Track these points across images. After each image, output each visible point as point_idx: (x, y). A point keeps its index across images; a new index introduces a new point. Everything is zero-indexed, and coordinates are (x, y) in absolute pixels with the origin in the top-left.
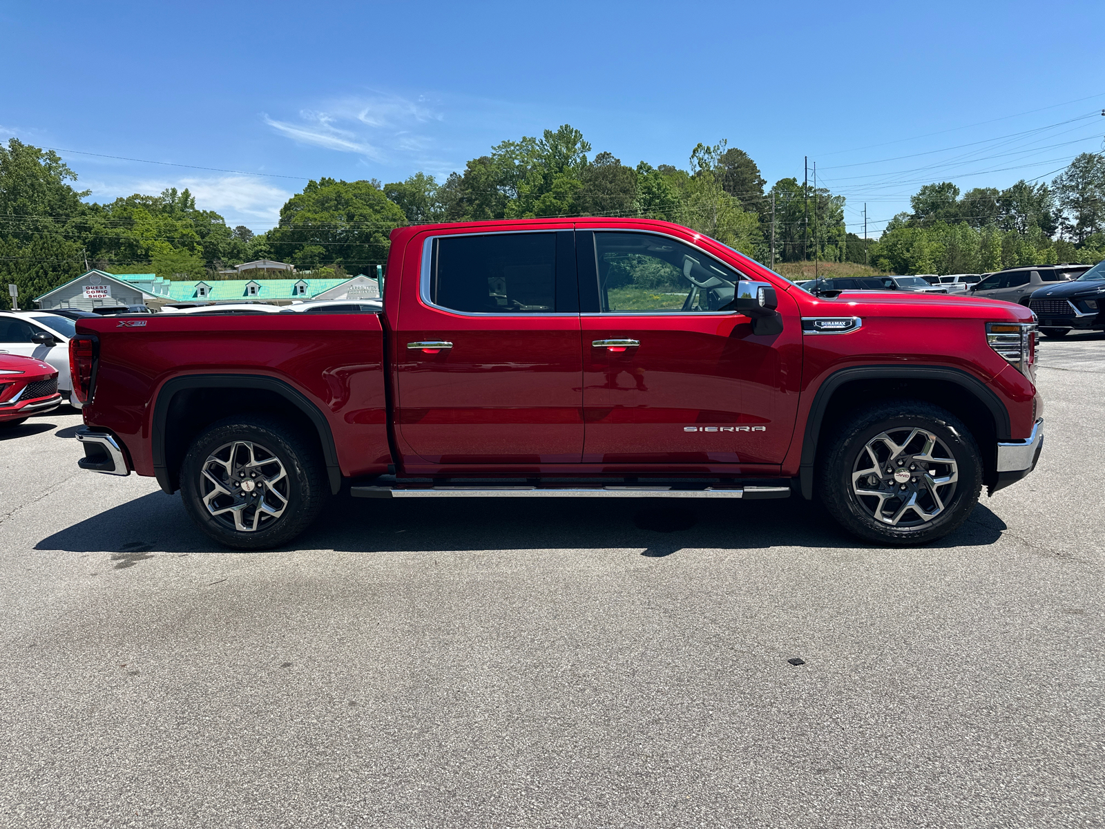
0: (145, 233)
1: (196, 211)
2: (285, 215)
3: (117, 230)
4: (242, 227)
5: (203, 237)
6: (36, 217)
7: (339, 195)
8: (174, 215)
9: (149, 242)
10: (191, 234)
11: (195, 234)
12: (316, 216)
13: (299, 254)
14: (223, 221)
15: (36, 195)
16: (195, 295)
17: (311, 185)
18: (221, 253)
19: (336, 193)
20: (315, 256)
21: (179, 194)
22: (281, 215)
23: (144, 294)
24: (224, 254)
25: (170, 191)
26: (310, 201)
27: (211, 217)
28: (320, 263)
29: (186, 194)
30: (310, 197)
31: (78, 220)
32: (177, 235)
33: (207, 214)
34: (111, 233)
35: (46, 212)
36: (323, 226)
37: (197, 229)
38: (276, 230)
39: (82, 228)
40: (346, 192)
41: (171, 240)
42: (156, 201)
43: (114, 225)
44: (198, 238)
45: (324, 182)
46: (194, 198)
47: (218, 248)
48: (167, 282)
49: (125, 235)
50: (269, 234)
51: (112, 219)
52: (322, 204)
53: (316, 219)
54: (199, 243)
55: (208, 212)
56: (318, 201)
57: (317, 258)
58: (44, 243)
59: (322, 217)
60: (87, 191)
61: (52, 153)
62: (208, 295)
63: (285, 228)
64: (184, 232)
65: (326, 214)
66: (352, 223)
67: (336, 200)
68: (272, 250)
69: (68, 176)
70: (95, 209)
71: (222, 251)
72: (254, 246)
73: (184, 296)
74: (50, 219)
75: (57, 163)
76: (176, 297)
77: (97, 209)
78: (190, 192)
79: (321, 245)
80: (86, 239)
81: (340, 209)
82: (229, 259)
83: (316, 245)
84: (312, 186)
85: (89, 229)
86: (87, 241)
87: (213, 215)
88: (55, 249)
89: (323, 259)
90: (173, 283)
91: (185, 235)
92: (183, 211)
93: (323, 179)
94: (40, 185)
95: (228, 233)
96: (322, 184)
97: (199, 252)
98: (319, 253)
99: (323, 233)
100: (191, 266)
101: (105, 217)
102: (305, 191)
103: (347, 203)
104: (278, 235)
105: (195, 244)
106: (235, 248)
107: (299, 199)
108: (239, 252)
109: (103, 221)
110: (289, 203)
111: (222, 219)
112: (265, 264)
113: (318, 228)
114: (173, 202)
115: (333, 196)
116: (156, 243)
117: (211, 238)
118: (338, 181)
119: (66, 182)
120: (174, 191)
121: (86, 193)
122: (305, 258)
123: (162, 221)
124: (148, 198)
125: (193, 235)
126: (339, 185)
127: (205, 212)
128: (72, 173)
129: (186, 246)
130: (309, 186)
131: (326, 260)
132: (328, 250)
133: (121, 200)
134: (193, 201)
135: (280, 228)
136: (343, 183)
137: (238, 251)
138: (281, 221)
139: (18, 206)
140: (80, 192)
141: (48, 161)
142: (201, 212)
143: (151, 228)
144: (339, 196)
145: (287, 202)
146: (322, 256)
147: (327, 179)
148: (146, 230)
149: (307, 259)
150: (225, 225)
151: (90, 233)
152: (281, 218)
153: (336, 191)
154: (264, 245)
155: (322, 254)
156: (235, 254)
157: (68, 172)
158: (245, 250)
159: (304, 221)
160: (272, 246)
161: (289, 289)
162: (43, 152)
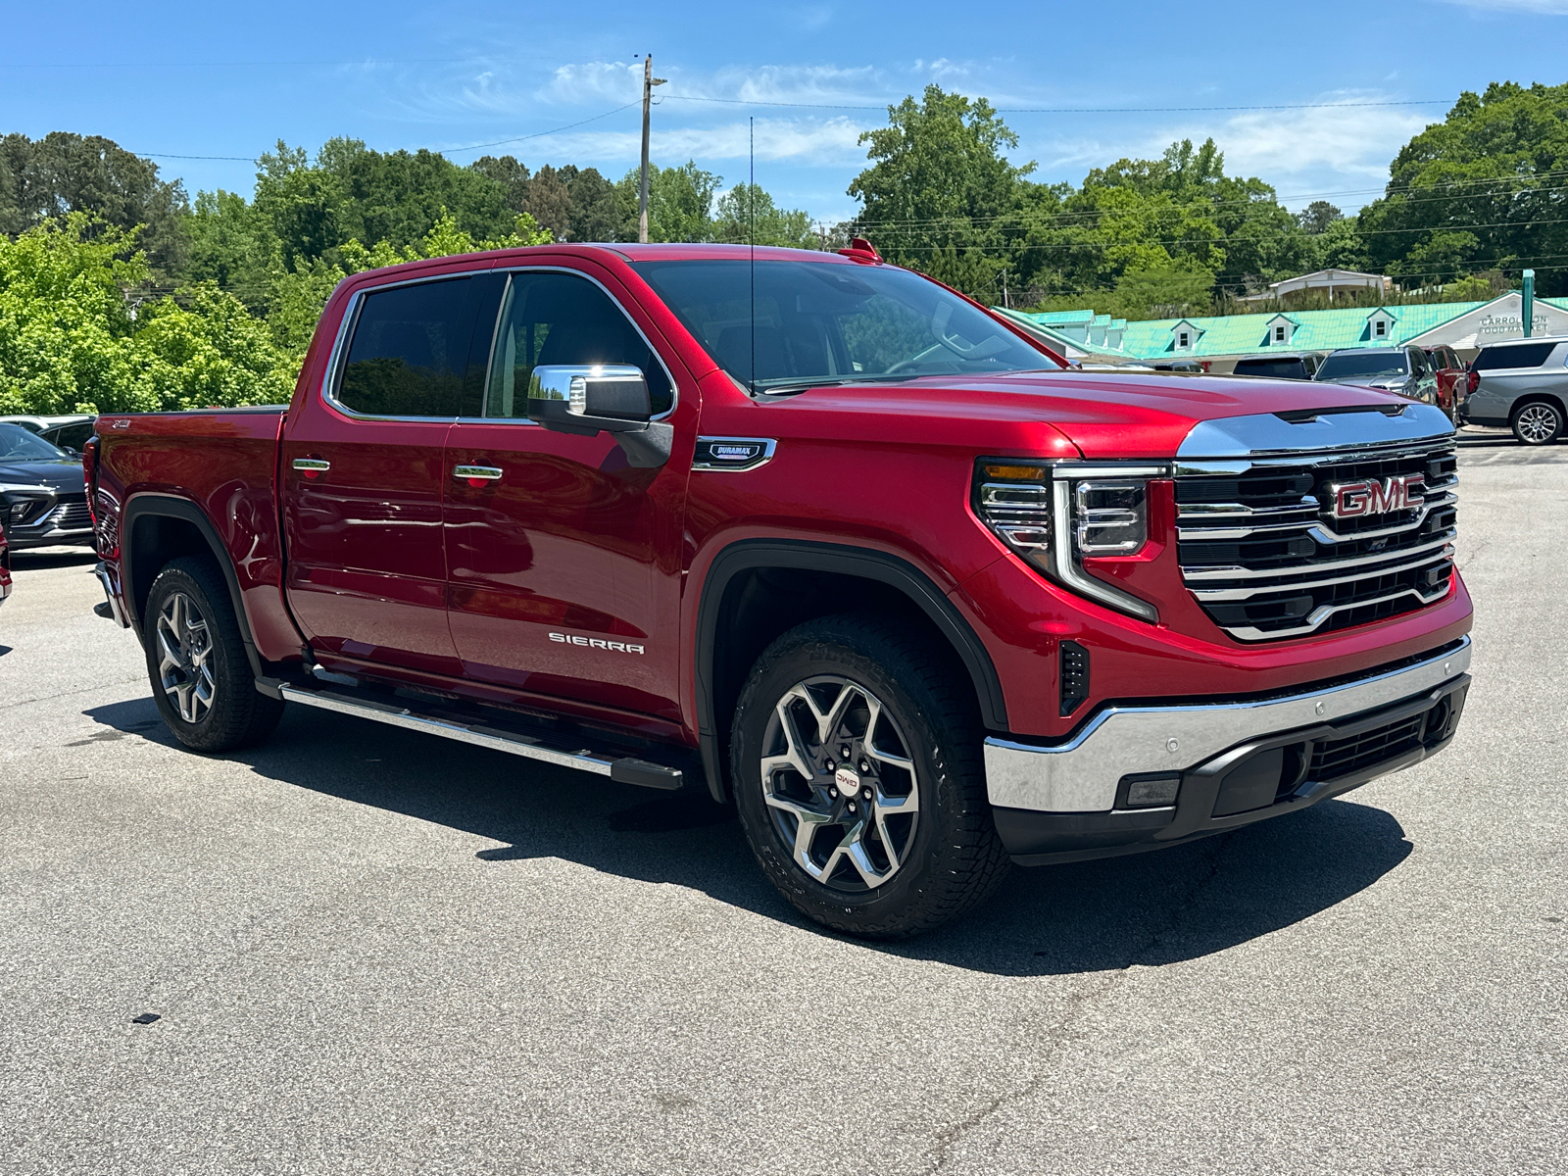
0: (1123, 233)
1: (1224, 181)
2: (1399, 173)
3: (1068, 231)
4: (1323, 204)
5: (1229, 232)
6: (945, 220)
7: (1523, 118)
8: (1181, 192)
9: (1128, 248)
10: (1204, 227)
11: (1212, 226)
12: (1465, 168)
13: (1420, 252)
14: (1273, 196)
15: (950, 181)
16: (1171, 348)
17: (1464, 103)
18: (1262, 260)
19: (1516, 115)
20: (1454, 253)
21: (1196, 151)
22: (1393, 172)
23: (1068, 349)
24: (1269, 262)
25: (1180, 147)
26: (1456, 137)
27: (1249, 189)
28: (1464, 267)
29: (1208, 149)
30: (1457, 128)
31: (1008, 218)
32: (1179, 231)
33: (1243, 184)
34: (1058, 235)
35: (961, 209)
36: (1479, 188)
37: (1222, 216)
38: (1378, 206)
39: (1012, 232)
40: (1541, 108)
41: (1167, 240)
42: (1155, 169)
43: (1065, 222)
44: (1217, 233)
45: (1495, 93)
46: (1222, 155)
47: (1256, 251)
48: (1121, 323)
49: (1080, 239)
50: (1362, 215)
51: (1063, 210)
52: (1483, 140)
53: (1464, 176)
54: (1219, 245)
55: (1246, 180)
56: (1474, 136)
57: (1459, 259)
58: (946, 263)
59: (1479, 170)
60: (1031, 165)
61: (982, 103)
62: (1194, 346)
63: (1396, 199)
64: (1193, 225)
65: (1490, 162)
66: (1546, 176)
67: (1515, 129)
68: (1366, 248)
69: (1004, 142)
70: (1038, 195)
71: (1265, 257)
72: (1331, 241)
73: (1151, 349)
74: (967, 220)
75: (988, 120)
76: (1135, 351)
77: (1041, 195)
78: (1217, 143)
79: (1469, 230)
80: (1017, 250)
81: (1521, 148)
82: (1277, 270)
83: (1458, 231)
84: (1467, 104)
85: (1022, 234)
86: (1018, 254)
87: (1255, 186)
88: (961, 273)
89: (1472, 258)
90: (1131, 325)
91: (1194, 230)
92: (1199, 182)
93: (1493, 86)
94: (959, 162)
95: (1281, 220)
96: (1488, 98)
97: (1216, 261)
98: (1465, 248)
99: (1478, 203)
100: (1185, 290)
101: (1050, 210)
102: (1451, 116)
103: (1540, 133)
104: (1380, 214)
105: (1211, 246)
106: (1290, 248)
107: (1433, 136)
108: (1297, 256)
109: (1048, 216)
110: (1411, 146)
111: (1272, 191)
112: (1330, 278)
113: (1468, 193)
114: (1183, 167)
115: (1509, 121)
116: (1141, 250)
117: (1245, 231)
118: (1527, 86)
119: (1002, 152)
120: (1187, 146)
121: (1028, 169)
122: (1432, 258)
123: (1155, 207)
124: (1142, 164)
125: (1208, 228)
126: (1527, 95)
127: (1239, 180)
128: (1009, 135)
129: (1195, 250)
130: (1461, 104)
131: (1477, 260)
132: (1487, 240)
133: (1098, 172)
134: (1219, 160)
135: (1386, 200)
136: (1538, 89)
137: (1296, 253)
138: (1392, 184)
139: (923, 202)
140: (1019, 167)
141: (975, 118)
142: (1233, 180)
143: (1134, 222)
144: (1524, 120)
145: (1407, 144)
146: (1469, 252)
147: (1501, 85)
148: (1125, 227)
149: (1435, 261)
150: (1276, 203)
151: (1024, 240)
152: (1391, 179)
153: (1517, 109)
154: (1351, 239)
155: (1471, 248)
156: (1291, 260)
157: (1005, 134)
158: (1310, 250)
159: (1439, 181)
160: (1365, 239)
161: (1357, 328)
162: (969, 103)
